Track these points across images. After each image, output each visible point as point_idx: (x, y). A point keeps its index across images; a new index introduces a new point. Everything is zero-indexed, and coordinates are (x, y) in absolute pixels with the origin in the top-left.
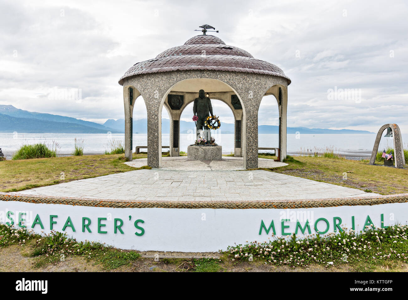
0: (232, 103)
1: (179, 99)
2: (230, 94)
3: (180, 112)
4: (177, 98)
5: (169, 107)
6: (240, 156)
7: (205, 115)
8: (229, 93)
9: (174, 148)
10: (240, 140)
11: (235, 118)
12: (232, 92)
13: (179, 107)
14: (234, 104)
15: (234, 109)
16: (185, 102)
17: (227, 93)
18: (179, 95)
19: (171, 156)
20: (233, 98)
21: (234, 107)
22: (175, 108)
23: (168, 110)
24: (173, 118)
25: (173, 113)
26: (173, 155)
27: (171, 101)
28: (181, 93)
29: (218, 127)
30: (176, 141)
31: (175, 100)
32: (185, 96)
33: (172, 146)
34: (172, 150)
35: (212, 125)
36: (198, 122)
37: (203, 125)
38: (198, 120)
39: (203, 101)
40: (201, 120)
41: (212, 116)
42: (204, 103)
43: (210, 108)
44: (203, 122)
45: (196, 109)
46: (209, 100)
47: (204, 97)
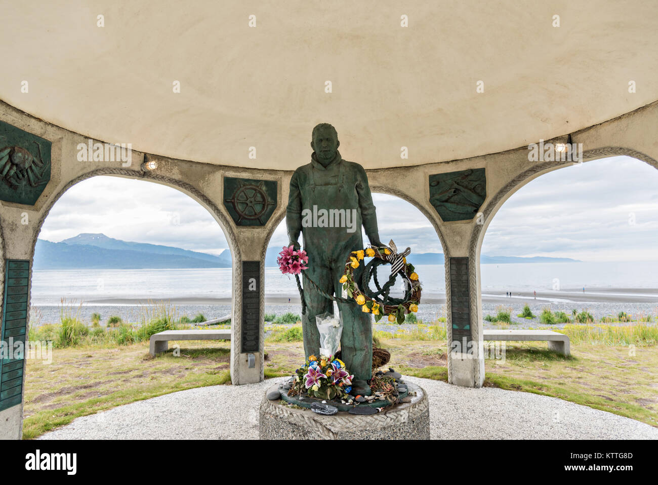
0: (432, 201)
1: (261, 194)
2: (425, 174)
3: (264, 235)
4: (255, 190)
5: (229, 218)
6: (472, 384)
7: (343, 243)
8: (421, 169)
9: (244, 355)
10: (467, 327)
11: (447, 249)
12: (431, 165)
13: (260, 217)
14: (439, 203)
15: (440, 219)
16: (281, 202)
17: (415, 168)
18: (261, 179)
19: (233, 383)
20: (436, 185)
21: (439, 213)
22: (248, 222)
23: (224, 228)
24: (239, 253)
25: (242, 236)
26: (240, 379)
27: (233, 198)
28: (270, 174)
29: (410, 305)
30: (250, 330)
31: (247, 197)
32: (283, 183)
33: (237, 349)
34: (238, 363)
35: (377, 294)
36: (308, 278)
37: (333, 291)
38: (307, 269)
39: (333, 176)
40: (324, 267)
41: (376, 248)
42: (335, 184)
43: (366, 209)
44: (332, 280)
45: (298, 215)
46: (358, 173)
47: (335, 158)
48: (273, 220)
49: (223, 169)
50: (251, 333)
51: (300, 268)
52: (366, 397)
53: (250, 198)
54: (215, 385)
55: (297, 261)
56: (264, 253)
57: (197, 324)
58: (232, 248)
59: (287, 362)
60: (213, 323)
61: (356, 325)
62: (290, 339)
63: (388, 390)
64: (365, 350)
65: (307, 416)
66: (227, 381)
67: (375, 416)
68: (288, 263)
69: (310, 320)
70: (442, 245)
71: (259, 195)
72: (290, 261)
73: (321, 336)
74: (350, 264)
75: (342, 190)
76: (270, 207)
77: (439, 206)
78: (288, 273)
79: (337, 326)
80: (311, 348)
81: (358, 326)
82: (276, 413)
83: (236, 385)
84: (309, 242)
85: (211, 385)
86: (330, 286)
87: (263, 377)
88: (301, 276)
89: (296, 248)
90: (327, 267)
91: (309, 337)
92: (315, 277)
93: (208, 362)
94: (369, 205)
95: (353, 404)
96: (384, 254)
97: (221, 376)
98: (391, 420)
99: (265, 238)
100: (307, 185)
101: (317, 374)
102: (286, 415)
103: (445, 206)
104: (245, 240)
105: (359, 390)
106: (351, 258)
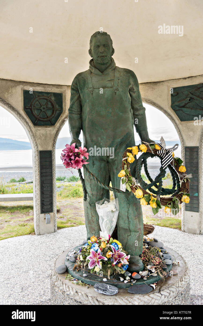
0: (173, 107)
1: (51, 102)
2: (168, 87)
3: (54, 132)
4: (47, 100)
5: (28, 120)
6: (198, 231)
7: (119, 140)
8: (165, 84)
9: (43, 215)
10: (196, 194)
11: (183, 141)
12: (173, 80)
13: (51, 119)
14: (178, 108)
15: (178, 120)
16: (65, 108)
17: (161, 83)
18: (51, 92)
19: (36, 234)
20: (176, 95)
21: (178, 116)
22: (43, 123)
23: (25, 127)
24: (37, 145)
25: (38, 133)
26: (41, 231)
27: (31, 106)
28: (57, 88)
29: (182, 196)
30: (46, 198)
31: (41, 105)
32: (66, 94)
33: (38, 211)
34: (39, 220)
35: (151, 185)
36: (89, 172)
37: (110, 180)
38: (88, 164)
39: (109, 80)
40: (102, 160)
41: (148, 144)
42: (111, 87)
43: (137, 110)
44: (109, 171)
45: (79, 116)
46: (131, 77)
47: (111, 64)
48: (60, 121)
49: (22, 84)
50: (48, 200)
51: (82, 164)
52: (140, 272)
53: (43, 105)
54: (24, 235)
55: (79, 157)
56: (55, 145)
57: (21, 183)
58: (32, 142)
59: (73, 215)
60: (30, 182)
61: (131, 211)
62: (74, 195)
63: (158, 263)
64: (138, 232)
65: (91, 295)
66: (32, 232)
67: (152, 295)
68: (71, 160)
69: (90, 205)
70: (180, 138)
71: (49, 103)
72: (73, 158)
73: (100, 218)
74: (126, 160)
75: (117, 92)
76: (58, 112)
77: (178, 110)
78: (71, 168)
79: (113, 210)
80: (92, 227)
81: (132, 212)
82: (63, 289)
83: (38, 235)
84: (88, 139)
85: (21, 235)
86: (107, 176)
87: (56, 228)
88: (82, 170)
89: (78, 144)
90: (105, 161)
91: (90, 218)
92: (94, 170)
93: (20, 216)
94: (140, 106)
95: (130, 282)
96: (155, 149)
97: (28, 229)
98: (165, 297)
99: (55, 134)
100: (85, 89)
101: (98, 256)
102: (72, 293)
103: (182, 111)
104: (40, 136)
105: (134, 267)
106: (128, 154)
